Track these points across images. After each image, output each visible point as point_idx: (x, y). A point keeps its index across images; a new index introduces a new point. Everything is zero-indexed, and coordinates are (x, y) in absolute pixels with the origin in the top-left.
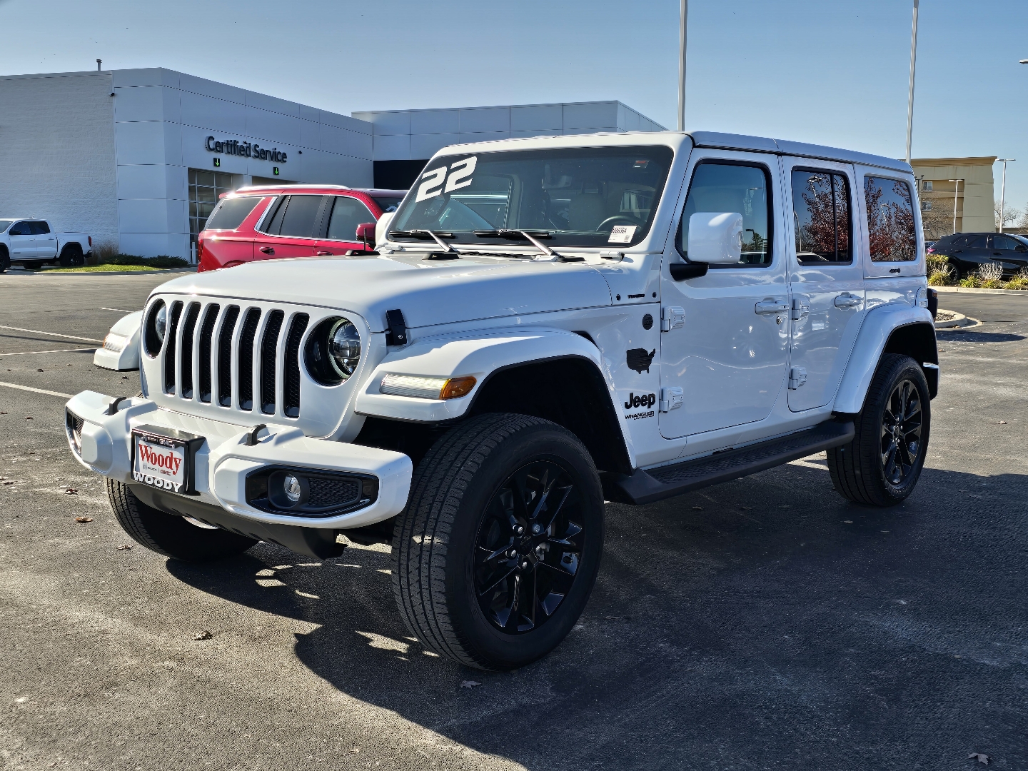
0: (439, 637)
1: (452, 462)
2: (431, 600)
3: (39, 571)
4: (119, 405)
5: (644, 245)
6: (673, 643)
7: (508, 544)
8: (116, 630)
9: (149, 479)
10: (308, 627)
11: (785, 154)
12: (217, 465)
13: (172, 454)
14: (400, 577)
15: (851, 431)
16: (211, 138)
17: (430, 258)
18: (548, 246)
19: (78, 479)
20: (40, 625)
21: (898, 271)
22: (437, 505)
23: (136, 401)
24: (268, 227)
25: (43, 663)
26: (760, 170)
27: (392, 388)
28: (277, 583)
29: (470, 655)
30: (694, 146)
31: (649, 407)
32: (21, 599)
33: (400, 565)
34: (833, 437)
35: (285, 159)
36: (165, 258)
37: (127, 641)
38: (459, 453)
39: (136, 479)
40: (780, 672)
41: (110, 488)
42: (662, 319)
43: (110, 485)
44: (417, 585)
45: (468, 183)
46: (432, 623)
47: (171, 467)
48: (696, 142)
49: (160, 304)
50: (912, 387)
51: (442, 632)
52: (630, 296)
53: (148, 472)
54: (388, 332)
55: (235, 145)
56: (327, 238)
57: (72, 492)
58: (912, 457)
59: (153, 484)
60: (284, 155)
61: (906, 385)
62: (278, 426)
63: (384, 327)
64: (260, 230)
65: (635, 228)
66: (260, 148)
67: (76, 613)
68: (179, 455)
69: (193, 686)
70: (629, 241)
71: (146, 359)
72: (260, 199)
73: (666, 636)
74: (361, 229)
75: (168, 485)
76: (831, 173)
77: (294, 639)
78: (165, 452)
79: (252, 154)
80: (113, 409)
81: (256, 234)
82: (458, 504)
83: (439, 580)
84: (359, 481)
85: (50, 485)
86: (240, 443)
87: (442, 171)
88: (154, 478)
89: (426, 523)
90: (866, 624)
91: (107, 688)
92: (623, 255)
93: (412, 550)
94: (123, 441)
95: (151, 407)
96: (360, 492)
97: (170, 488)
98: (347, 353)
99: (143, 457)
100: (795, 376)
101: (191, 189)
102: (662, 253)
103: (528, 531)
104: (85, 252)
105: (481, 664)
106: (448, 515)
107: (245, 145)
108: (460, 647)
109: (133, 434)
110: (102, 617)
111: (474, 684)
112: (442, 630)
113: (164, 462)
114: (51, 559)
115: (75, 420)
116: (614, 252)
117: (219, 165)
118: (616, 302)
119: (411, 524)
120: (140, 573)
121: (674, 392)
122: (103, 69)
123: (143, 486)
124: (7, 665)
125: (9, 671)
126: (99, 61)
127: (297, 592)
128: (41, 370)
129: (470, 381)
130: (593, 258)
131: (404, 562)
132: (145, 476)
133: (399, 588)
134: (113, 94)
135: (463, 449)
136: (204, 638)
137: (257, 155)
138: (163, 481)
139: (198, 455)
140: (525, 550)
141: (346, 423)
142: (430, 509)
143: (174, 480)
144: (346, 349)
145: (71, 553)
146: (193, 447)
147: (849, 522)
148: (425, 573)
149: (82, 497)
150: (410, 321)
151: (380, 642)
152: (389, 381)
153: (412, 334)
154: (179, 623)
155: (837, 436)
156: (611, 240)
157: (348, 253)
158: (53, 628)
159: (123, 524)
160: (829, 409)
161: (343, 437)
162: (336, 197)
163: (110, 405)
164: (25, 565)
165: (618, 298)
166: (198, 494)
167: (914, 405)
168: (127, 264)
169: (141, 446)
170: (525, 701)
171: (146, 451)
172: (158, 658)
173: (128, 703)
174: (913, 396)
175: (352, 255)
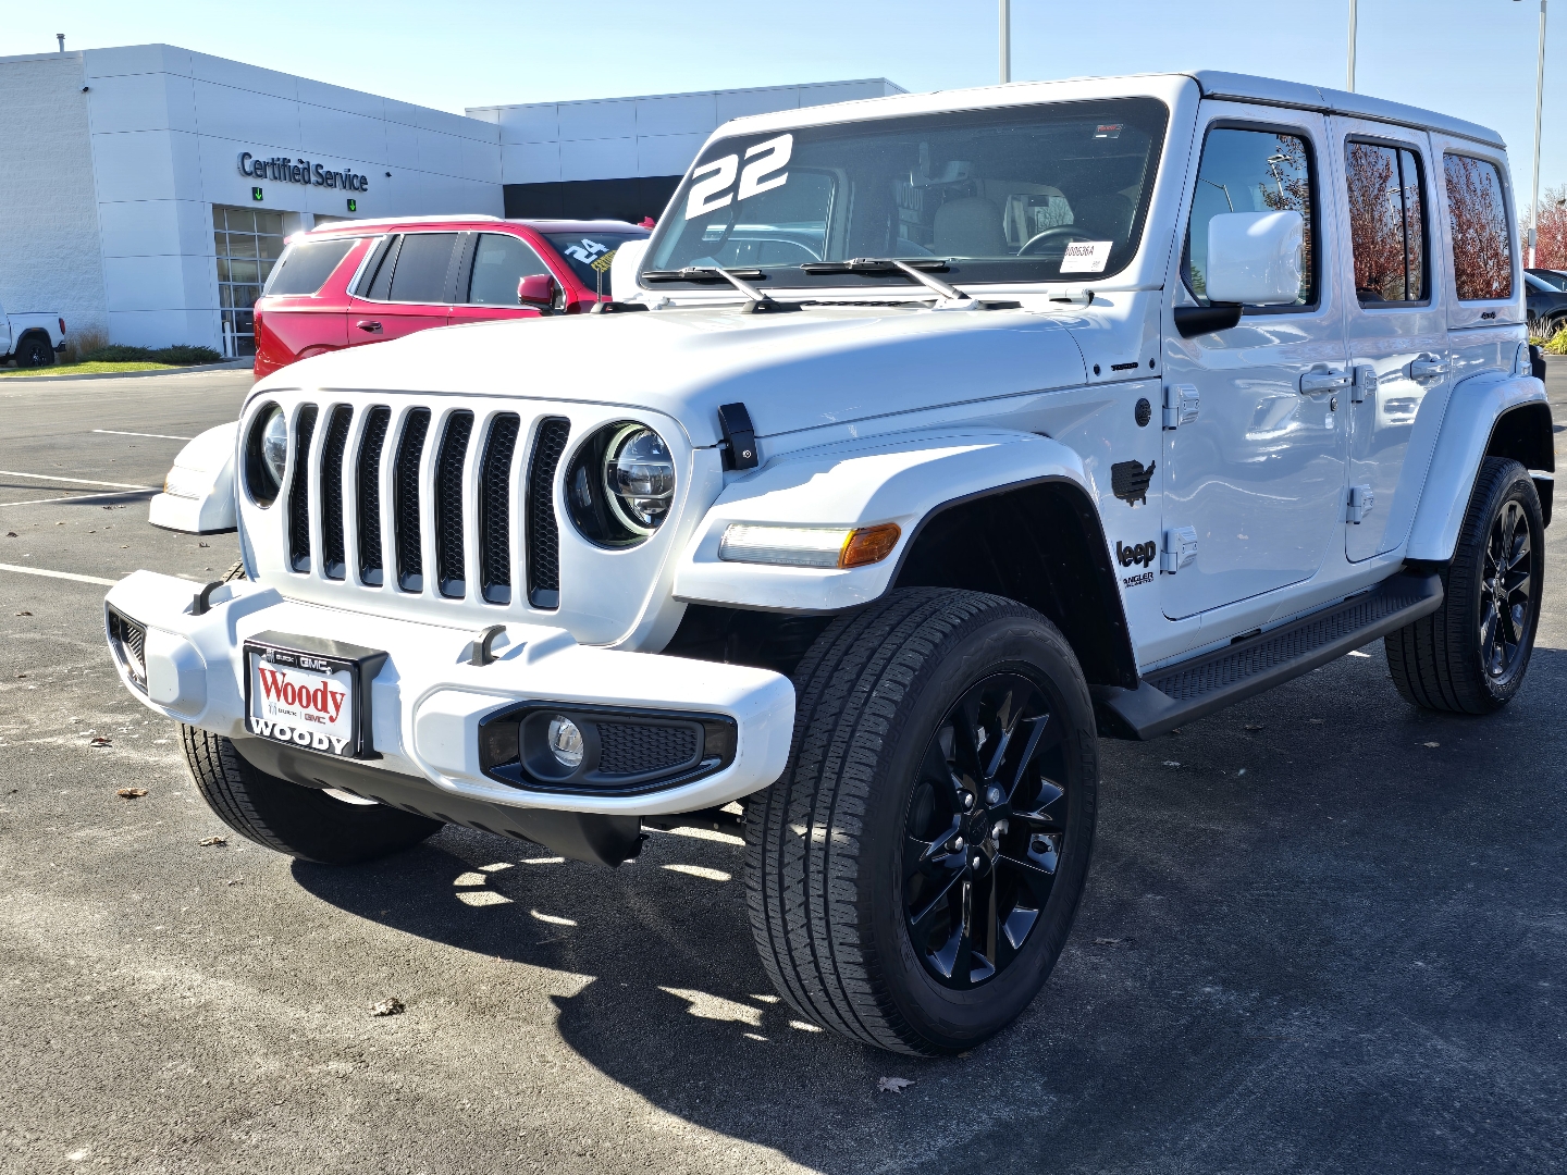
0: (842, 1006)
1: (853, 684)
2: (829, 938)
3: (68, 892)
4: (213, 595)
5: (1131, 274)
6: (1226, 984)
7: (949, 825)
8: (229, 1002)
9: (282, 732)
10: (574, 983)
11: (1334, 113)
12: (417, 705)
13: (325, 684)
14: (765, 897)
15: (1437, 591)
16: (246, 155)
17: (756, 311)
18: (950, 282)
19: (107, 719)
20: (88, 998)
21: (1493, 315)
22: (832, 764)
23: (241, 589)
24: (368, 288)
25: (106, 1073)
26: (1297, 141)
27: (742, 549)
28: (493, 898)
29: (899, 1034)
30: (1203, 97)
31: (1146, 565)
32: (47, 948)
33: (764, 875)
34: (1414, 603)
35: (365, 187)
36: (183, 349)
37: (252, 1025)
38: (864, 667)
39: (257, 730)
40: (1436, 1031)
41: (189, 742)
42: (1166, 406)
43: (189, 737)
44: (801, 912)
45: (782, 180)
46: (831, 980)
47: (324, 708)
48: (1205, 88)
49: (268, 410)
50: (1520, 511)
51: (849, 996)
52: (1115, 368)
53: (279, 718)
54: (723, 446)
55: (284, 166)
56: (468, 302)
57: (103, 743)
58: (1518, 629)
59: (291, 741)
60: (364, 180)
61: (1512, 508)
62: (524, 626)
63: (716, 435)
64: (356, 293)
65: (1109, 244)
66: (325, 169)
67: (154, 973)
68: (340, 685)
69: (392, 1112)
70: (1101, 268)
71: (249, 510)
72: (351, 244)
73: (1210, 971)
74: (525, 286)
75: (321, 741)
76: (1398, 148)
77: (551, 1006)
78: (313, 682)
79: (313, 178)
80: (201, 605)
81: (351, 301)
82: (873, 760)
83: (843, 902)
84: (699, 728)
85: (60, 732)
86: (460, 660)
87: (729, 163)
88: (292, 730)
89: (814, 797)
90: (1546, 932)
91: (233, 1122)
92: (1091, 295)
93: (788, 848)
94: (226, 664)
95: (270, 598)
96: (699, 748)
97: (325, 746)
98: (645, 487)
99: (268, 691)
100: (1358, 500)
101: (219, 239)
102: (1162, 289)
103: (981, 800)
104: (55, 344)
105: (915, 1047)
106: (857, 782)
107: (301, 166)
108: (882, 1022)
109: (247, 651)
110: (198, 978)
111: (904, 1083)
112: (848, 991)
113: (312, 699)
114: (85, 869)
115: (125, 624)
116: (1076, 289)
117: (262, 199)
118: (1093, 378)
119: (783, 800)
120: (249, 889)
121: (1185, 536)
122: (67, 48)
123: (269, 744)
124: (42, 1083)
125: (46, 1094)
126: (61, 37)
127: (535, 913)
128: (12, 534)
129: (888, 533)
130: (1036, 301)
131: (772, 869)
132: (274, 725)
133: (763, 916)
134: (86, 89)
135: (869, 658)
136: (391, 1013)
137: (320, 180)
138: (311, 734)
139: (378, 686)
140: (974, 835)
141: (653, 617)
142: (821, 771)
143: (333, 732)
144: (643, 479)
145: (119, 856)
146: (366, 669)
147: (1433, 744)
148: (816, 889)
149: (120, 752)
150: (762, 424)
151: (706, 1006)
152: (735, 538)
153: (768, 448)
154: (339, 983)
155: (1418, 601)
156: (1064, 269)
157: (597, 307)
158: (114, 1003)
159: (213, 803)
160: (1400, 554)
161: (645, 644)
162: (480, 235)
163: (195, 596)
164: (42, 883)
165: (1097, 370)
166: (379, 756)
167: (1520, 544)
168: (123, 360)
169: (262, 671)
170: (1006, 1114)
171: (275, 681)
172: (316, 1056)
173: (278, 1152)
174: (1521, 529)
175: (603, 311)
